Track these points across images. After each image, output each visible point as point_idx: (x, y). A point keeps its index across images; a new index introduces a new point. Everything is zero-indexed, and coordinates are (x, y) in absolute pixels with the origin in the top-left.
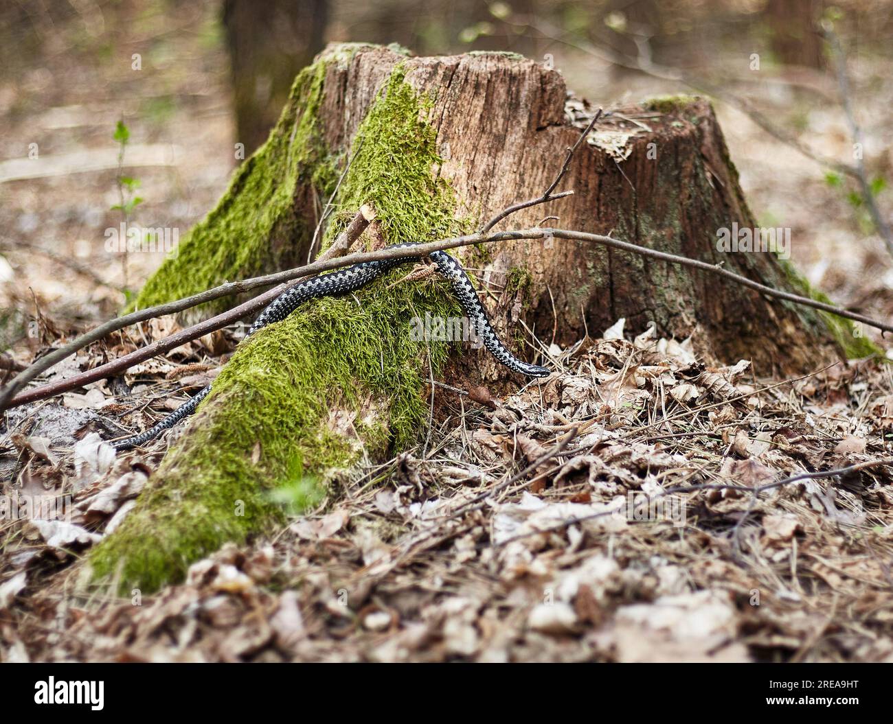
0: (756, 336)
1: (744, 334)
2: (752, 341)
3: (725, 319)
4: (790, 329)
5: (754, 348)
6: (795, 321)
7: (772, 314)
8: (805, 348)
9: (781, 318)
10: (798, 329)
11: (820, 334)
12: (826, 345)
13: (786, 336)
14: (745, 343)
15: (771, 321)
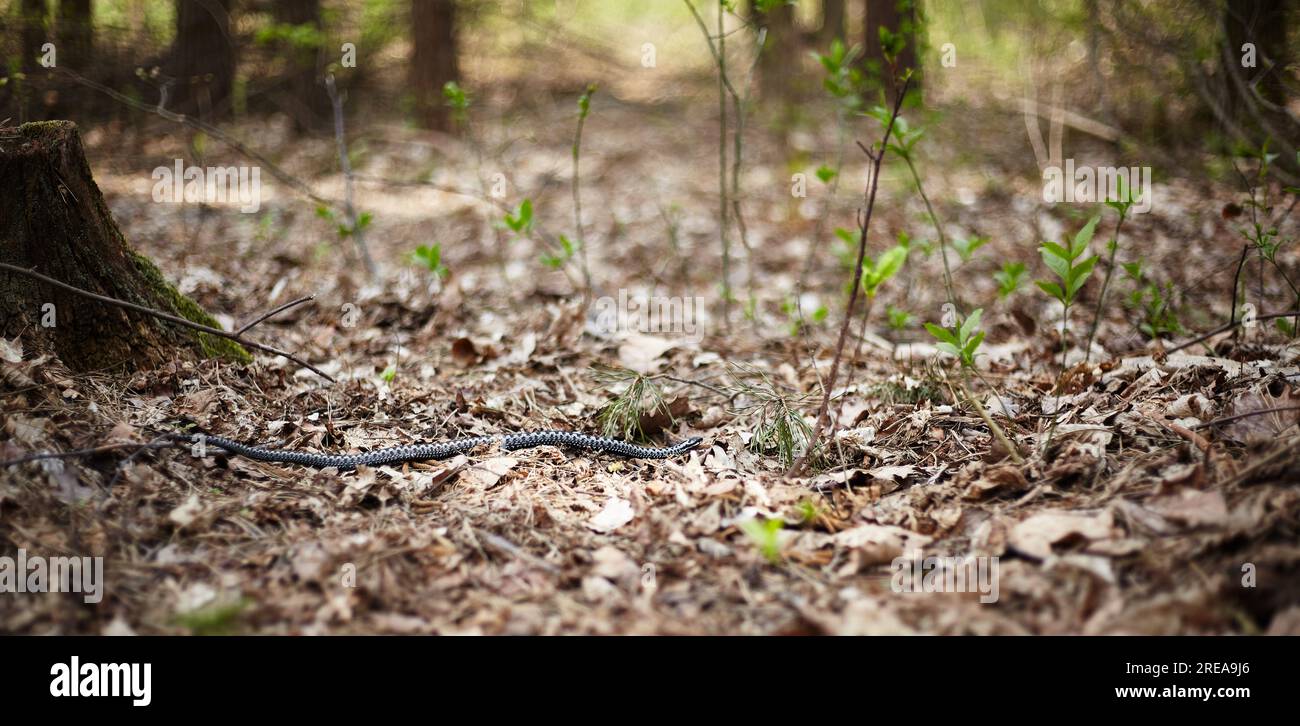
0: (108, 337)
1: (95, 335)
2: (105, 341)
3: (75, 321)
4: (145, 331)
5: (106, 348)
6: (150, 324)
7: (125, 317)
8: (160, 348)
9: (134, 320)
10: (153, 331)
11: (178, 336)
12: (184, 346)
13: (140, 337)
14: (97, 343)
15: (124, 324)
